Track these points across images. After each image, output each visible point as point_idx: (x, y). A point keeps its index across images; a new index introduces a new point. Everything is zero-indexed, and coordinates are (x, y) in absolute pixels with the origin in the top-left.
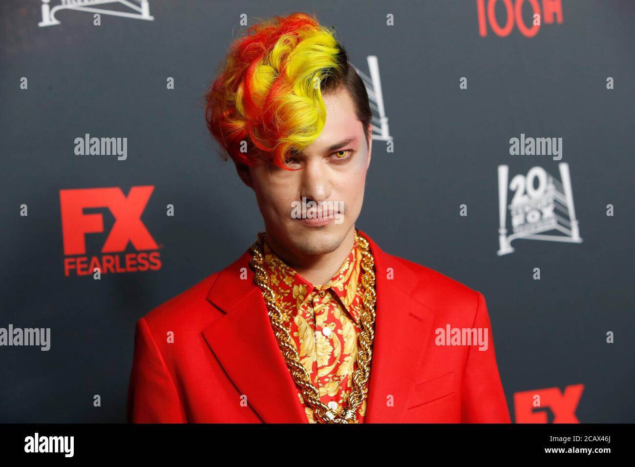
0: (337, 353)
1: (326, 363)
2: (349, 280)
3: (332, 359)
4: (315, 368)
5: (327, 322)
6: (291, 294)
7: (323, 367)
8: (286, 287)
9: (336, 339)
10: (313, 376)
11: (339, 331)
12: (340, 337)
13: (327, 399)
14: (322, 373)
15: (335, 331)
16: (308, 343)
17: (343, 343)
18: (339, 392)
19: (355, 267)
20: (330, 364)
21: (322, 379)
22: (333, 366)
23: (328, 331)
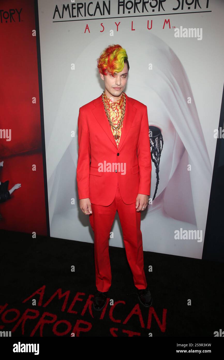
0: (117, 115)
1: (115, 117)
2: (121, 101)
3: (116, 117)
4: (113, 118)
5: (116, 109)
6: (109, 103)
7: (114, 118)
8: (108, 102)
9: (117, 113)
10: (112, 120)
11: (118, 111)
12: (118, 112)
13: (115, 124)
14: (114, 119)
15: (117, 111)
16: (111, 114)
17: (118, 114)
18: (118, 123)
19: (122, 99)
20: (116, 118)
21: (114, 121)
22: (117, 118)
23: (116, 111)
